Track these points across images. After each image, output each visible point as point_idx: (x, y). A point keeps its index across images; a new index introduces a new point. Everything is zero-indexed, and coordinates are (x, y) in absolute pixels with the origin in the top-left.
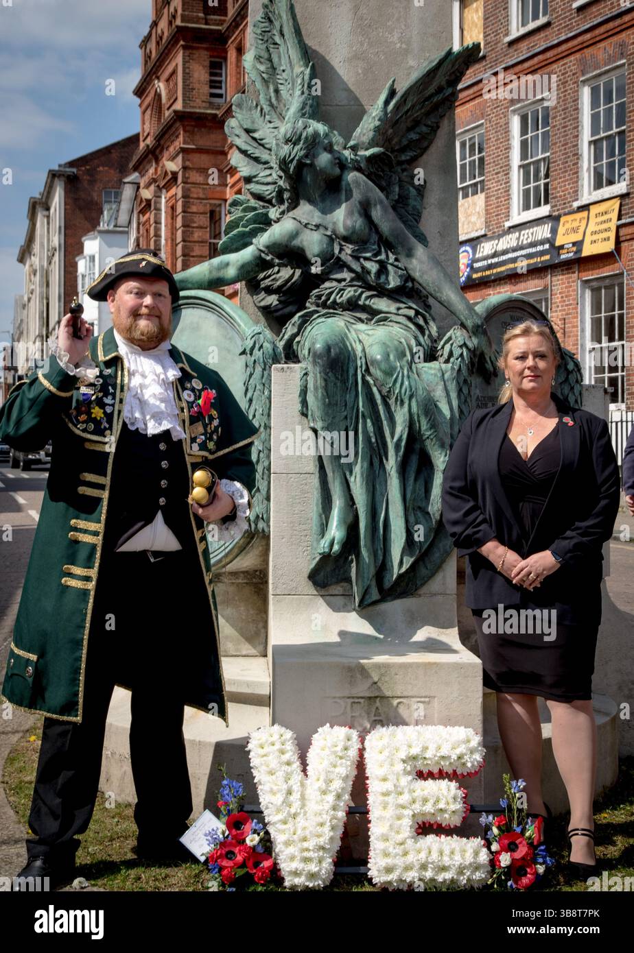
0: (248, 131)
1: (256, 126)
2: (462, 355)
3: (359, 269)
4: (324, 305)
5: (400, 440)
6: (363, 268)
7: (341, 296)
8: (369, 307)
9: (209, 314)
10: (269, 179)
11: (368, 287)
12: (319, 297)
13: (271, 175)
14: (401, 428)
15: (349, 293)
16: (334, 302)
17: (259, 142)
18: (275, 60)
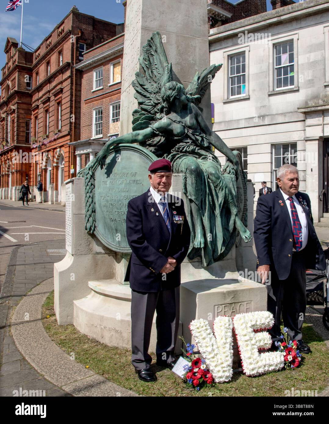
0: (141, 85)
1: (145, 84)
2: (233, 172)
3: (194, 139)
4: (181, 152)
5: (221, 203)
6: (196, 138)
7: (189, 148)
8: (199, 153)
9: (136, 153)
10: (150, 104)
11: (197, 146)
12: (179, 148)
13: (150, 102)
14: (221, 199)
15: (192, 147)
16: (186, 150)
17: (146, 90)
18: (151, 61)
